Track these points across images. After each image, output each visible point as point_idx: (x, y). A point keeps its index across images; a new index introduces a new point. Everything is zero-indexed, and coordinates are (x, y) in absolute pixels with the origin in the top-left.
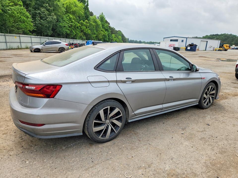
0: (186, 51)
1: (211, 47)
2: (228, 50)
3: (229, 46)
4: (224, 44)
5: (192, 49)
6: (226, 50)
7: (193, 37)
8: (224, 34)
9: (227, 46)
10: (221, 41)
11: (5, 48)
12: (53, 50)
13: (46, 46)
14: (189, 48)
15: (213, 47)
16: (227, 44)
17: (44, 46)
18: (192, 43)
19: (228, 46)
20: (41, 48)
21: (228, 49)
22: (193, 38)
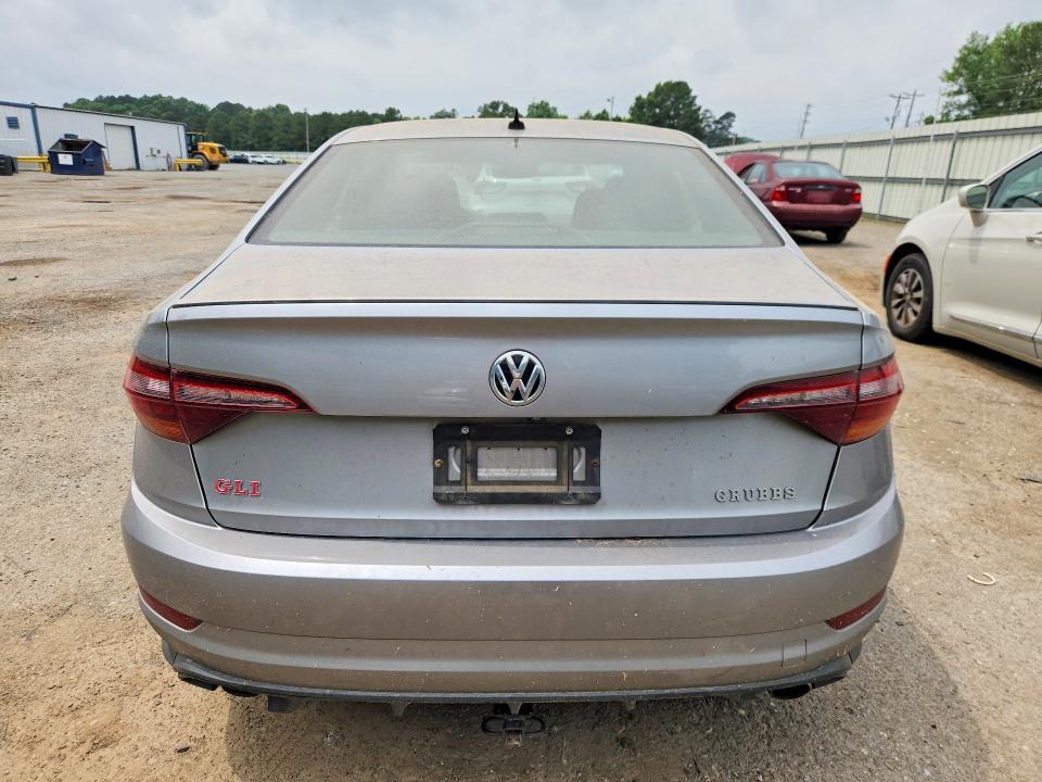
0: (55, 177)
1: (155, 152)
2: (222, 166)
3: (221, 149)
4: (197, 140)
5: (85, 162)
6: (213, 167)
7: (66, 105)
8: (155, 98)
9: (212, 150)
10: (187, 130)
14: (66, 159)
15: (164, 153)
16: (208, 141)
18: (66, 136)
19: (217, 150)
21: (220, 162)
22: (67, 107)
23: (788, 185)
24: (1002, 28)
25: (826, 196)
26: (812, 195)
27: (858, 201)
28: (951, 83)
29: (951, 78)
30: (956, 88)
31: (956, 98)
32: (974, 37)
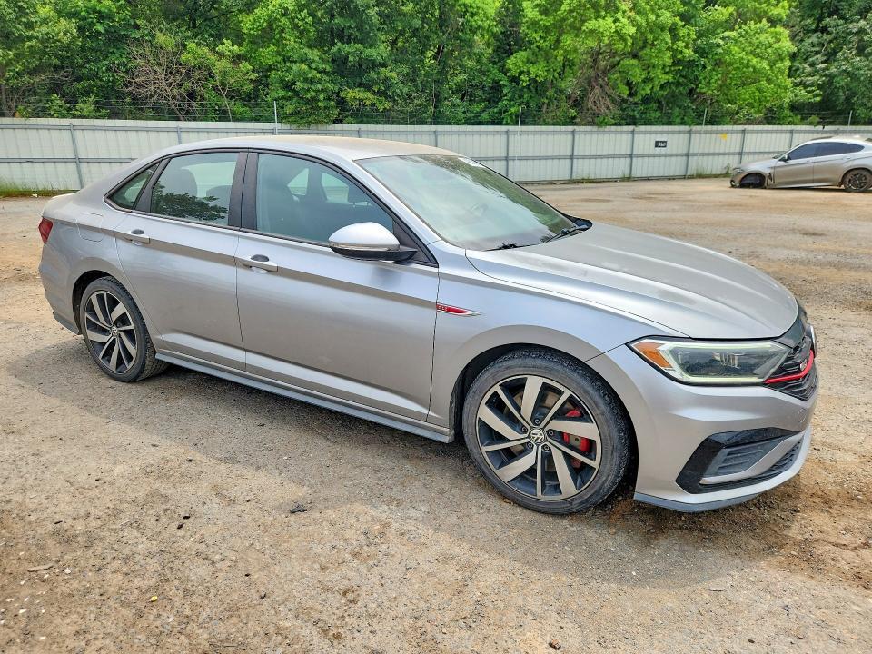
11: (679, 171)
12: (816, 177)
13: (792, 162)
17: (782, 163)
20: (766, 171)
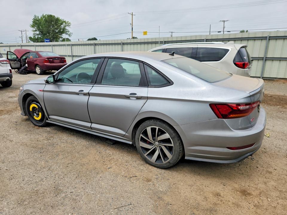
23: (48, 58)
24: (42, 15)
25: (58, 61)
26: (55, 61)
27: (66, 62)
28: (33, 28)
29: (33, 26)
30: (35, 30)
31: (36, 32)
32: (35, 16)
